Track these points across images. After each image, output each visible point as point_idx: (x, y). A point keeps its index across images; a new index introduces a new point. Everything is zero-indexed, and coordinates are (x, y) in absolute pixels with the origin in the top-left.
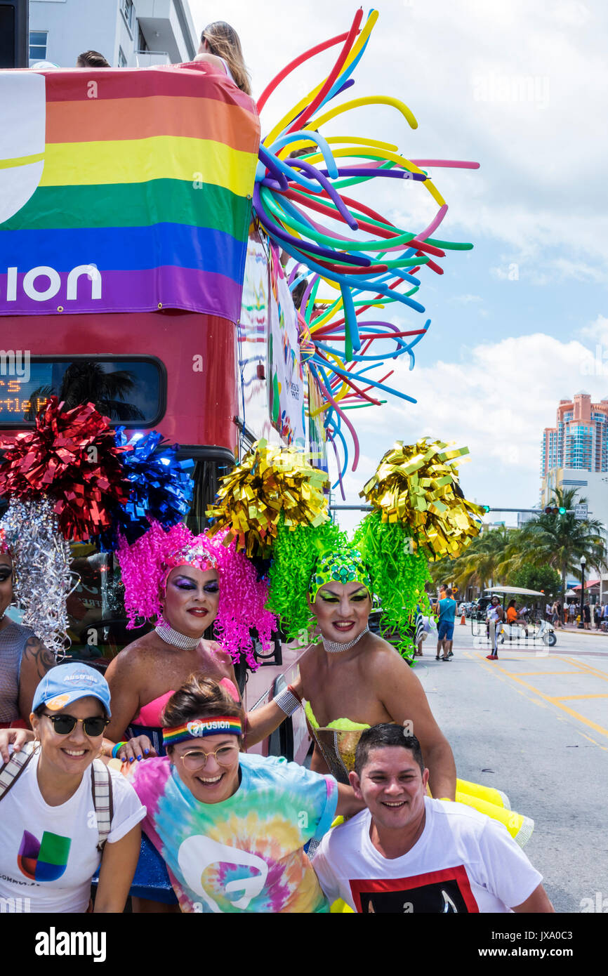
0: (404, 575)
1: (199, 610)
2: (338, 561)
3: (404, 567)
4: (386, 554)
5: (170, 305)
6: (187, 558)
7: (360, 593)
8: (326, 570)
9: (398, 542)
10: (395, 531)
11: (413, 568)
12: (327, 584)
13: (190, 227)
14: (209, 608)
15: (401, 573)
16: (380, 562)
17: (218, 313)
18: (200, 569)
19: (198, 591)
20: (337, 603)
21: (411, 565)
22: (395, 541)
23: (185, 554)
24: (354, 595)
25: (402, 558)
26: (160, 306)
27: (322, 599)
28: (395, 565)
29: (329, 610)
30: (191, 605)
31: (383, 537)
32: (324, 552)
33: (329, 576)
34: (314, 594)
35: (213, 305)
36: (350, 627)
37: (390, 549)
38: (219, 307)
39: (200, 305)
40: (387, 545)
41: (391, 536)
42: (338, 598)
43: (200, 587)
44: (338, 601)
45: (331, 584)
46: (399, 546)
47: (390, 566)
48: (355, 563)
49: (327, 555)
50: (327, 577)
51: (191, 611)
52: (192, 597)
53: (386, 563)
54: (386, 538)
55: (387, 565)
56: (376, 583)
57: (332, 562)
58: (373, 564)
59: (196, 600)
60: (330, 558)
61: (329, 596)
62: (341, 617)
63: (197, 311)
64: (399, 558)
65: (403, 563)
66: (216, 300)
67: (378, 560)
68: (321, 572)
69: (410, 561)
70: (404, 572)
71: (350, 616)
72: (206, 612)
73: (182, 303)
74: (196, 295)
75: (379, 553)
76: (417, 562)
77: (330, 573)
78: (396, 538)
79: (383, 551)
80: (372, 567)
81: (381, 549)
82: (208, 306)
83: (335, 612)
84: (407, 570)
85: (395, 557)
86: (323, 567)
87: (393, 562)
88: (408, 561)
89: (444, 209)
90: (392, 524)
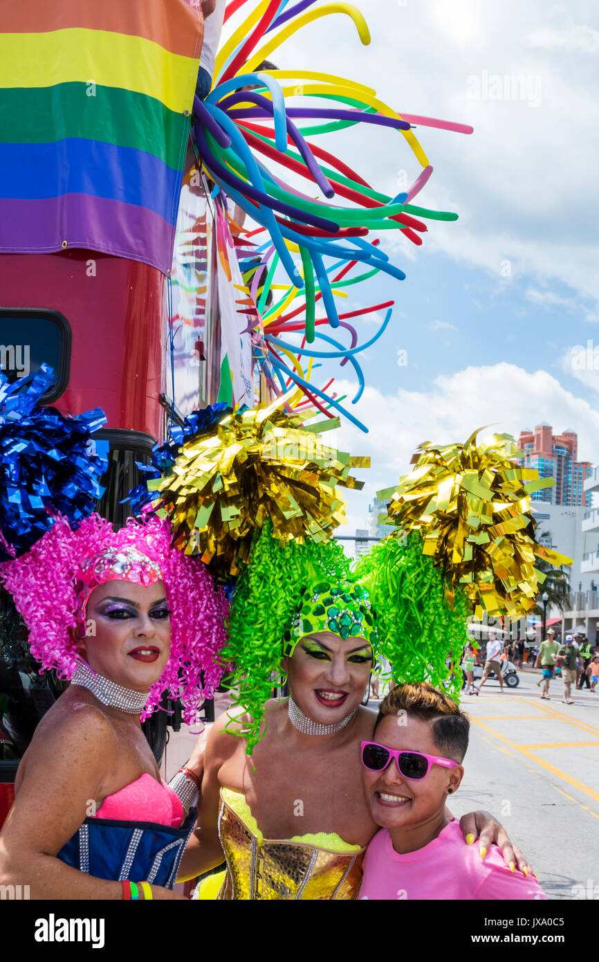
0: (431, 635)
1: (146, 649)
2: (338, 600)
3: (432, 624)
4: (406, 601)
5: (77, 244)
6: (117, 569)
7: (363, 653)
8: (320, 611)
9: (428, 586)
10: (427, 569)
11: (446, 627)
12: (317, 634)
13: (109, 145)
14: (161, 645)
15: (426, 632)
16: (394, 610)
17: (142, 259)
18: (141, 583)
19: (141, 621)
20: (327, 661)
21: (444, 622)
22: (424, 584)
23: (112, 562)
24: (354, 654)
25: (431, 611)
26: (65, 244)
27: (305, 652)
28: (419, 618)
29: (315, 669)
30: (133, 645)
31: (407, 575)
32: (315, 583)
33: (322, 623)
34: (293, 644)
35: (134, 247)
36: (340, 702)
37: (414, 595)
38: (142, 250)
39: (118, 247)
40: (412, 588)
41: (418, 575)
42: (329, 653)
43: (144, 614)
44: (328, 658)
45: (324, 634)
46: (429, 591)
47: (410, 618)
48: (362, 609)
49: (321, 589)
50: (319, 624)
51: (134, 654)
52: (134, 631)
53: (405, 613)
54: (411, 577)
55: (406, 616)
56: (389, 640)
57: (329, 602)
58: (383, 611)
59: (140, 635)
60: (327, 595)
61: (317, 649)
62: (332, 683)
63: (113, 254)
64: (426, 609)
65: (432, 618)
66: (139, 241)
67: (392, 606)
68: (311, 614)
69: (443, 617)
70: (431, 630)
71: (344, 685)
72: (156, 652)
73: (93, 242)
74: (113, 233)
75: (395, 597)
76: (453, 619)
77: (324, 617)
78: (425, 580)
79: (404, 596)
80: (381, 616)
81: (401, 591)
82: (130, 249)
83: (323, 676)
84: (436, 629)
85: (420, 606)
86: (313, 607)
87: (416, 613)
88: (440, 615)
89: (428, 171)
90: (425, 557)
